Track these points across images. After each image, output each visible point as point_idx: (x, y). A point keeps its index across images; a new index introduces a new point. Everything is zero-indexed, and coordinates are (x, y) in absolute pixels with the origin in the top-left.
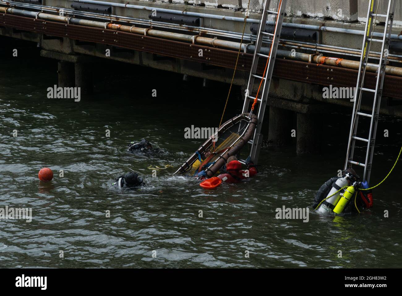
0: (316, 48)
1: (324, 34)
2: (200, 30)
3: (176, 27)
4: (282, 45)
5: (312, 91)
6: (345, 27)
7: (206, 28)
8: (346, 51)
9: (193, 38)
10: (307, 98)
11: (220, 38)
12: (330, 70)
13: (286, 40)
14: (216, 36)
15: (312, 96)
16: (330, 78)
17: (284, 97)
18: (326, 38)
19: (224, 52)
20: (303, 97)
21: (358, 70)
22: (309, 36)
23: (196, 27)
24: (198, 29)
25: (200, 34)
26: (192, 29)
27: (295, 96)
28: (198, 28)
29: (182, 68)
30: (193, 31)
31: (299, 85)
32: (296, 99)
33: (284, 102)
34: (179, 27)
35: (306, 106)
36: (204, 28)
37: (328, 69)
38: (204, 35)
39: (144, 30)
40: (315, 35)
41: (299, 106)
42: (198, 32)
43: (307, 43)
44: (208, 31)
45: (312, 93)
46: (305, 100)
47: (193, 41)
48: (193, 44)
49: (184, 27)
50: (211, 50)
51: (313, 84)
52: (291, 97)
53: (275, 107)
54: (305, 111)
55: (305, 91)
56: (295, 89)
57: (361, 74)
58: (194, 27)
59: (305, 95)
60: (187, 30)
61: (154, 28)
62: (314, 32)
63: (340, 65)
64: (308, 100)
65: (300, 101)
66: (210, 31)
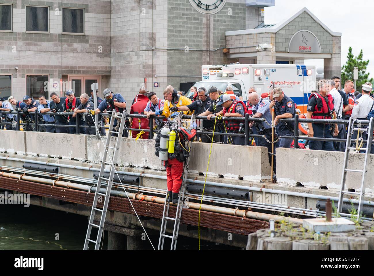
0: (138, 189)
1: (144, 179)
2: (58, 176)
3: (41, 173)
4: (115, 187)
5: (137, 220)
6: (158, 174)
7: (62, 175)
8: (159, 191)
9: (53, 182)
11: (72, 182)
12: (147, 205)
13: (117, 183)
14: (69, 180)
15: (137, 223)
16: (148, 210)
17: (118, 224)
18: (145, 182)
19: (75, 192)
20: (131, 224)
21: (164, 204)
22: (134, 180)
23: (55, 174)
24: (57, 176)
25: (58, 179)
26: (53, 175)
27: (125, 223)
28: (57, 174)
29: (46, 204)
30: (54, 177)
31: (128, 215)
32: (126, 226)
33: (117, 228)
34: (44, 174)
35: (133, 230)
36: (61, 175)
37: (146, 204)
38: (61, 179)
39: (19, 176)
40: (138, 180)
41: (128, 231)
42: (57, 177)
43: (132, 185)
44: (64, 177)
46: (132, 227)
47: (53, 184)
48: (53, 186)
49: (47, 174)
50: (66, 190)
52: (123, 224)
53: (111, 231)
54: (132, 234)
55: (132, 220)
56: (125, 219)
57: (166, 207)
59: (132, 223)
60: (49, 176)
61: (27, 174)
62: (137, 178)
63: (154, 201)
64: (134, 226)
65: (129, 227)
66: (65, 177)
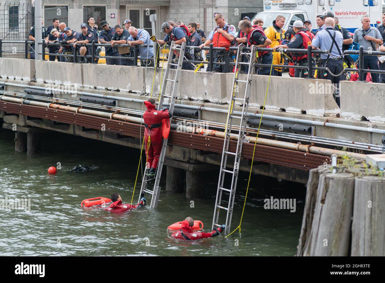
1: (203, 113)
2: (116, 109)
3: (98, 106)
4: (174, 120)
5: (196, 155)
7: (120, 108)
8: (219, 125)
9: (110, 115)
10: (193, 160)
11: (130, 115)
12: (207, 139)
13: (176, 117)
14: (127, 113)
15: (196, 158)
16: (208, 145)
17: (176, 159)
18: (205, 115)
19: (133, 125)
20: (190, 159)
22: (193, 114)
23: (113, 107)
25: (116, 112)
26: (110, 108)
27: (184, 158)
28: (115, 107)
29: (104, 137)
30: (111, 110)
31: (187, 150)
32: (185, 160)
33: (176, 163)
34: (101, 107)
35: (192, 165)
36: (118, 108)
38: (119, 113)
39: (75, 109)
40: (197, 113)
41: (187, 165)
42: (114, 110)
43: (192, 119)
44: (122, 110)
45: (196, 156)
46: (191, 161)
47: (111, 117)
48: (111, 120)
49: (104, 107)
50: (123, 124)
51: (195, 149)
52: (182, 159)
53: (170, 166)
54: (191, 169)
55: (191, 154)
56: (184, 153)
57: (227, 142)
58: (112, 107)
59: (191, 157)
60: (107, 109)
61: (84, 107)
62: (196, 111)
63: (214, 135)
64: (194, 161)
65: (188, 162)
66: (123, 110)
